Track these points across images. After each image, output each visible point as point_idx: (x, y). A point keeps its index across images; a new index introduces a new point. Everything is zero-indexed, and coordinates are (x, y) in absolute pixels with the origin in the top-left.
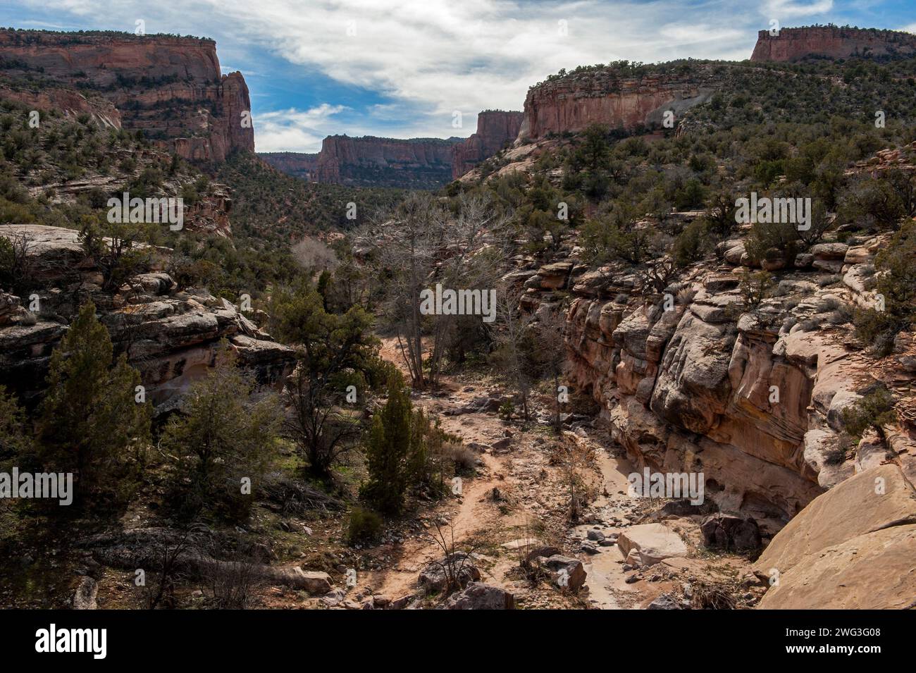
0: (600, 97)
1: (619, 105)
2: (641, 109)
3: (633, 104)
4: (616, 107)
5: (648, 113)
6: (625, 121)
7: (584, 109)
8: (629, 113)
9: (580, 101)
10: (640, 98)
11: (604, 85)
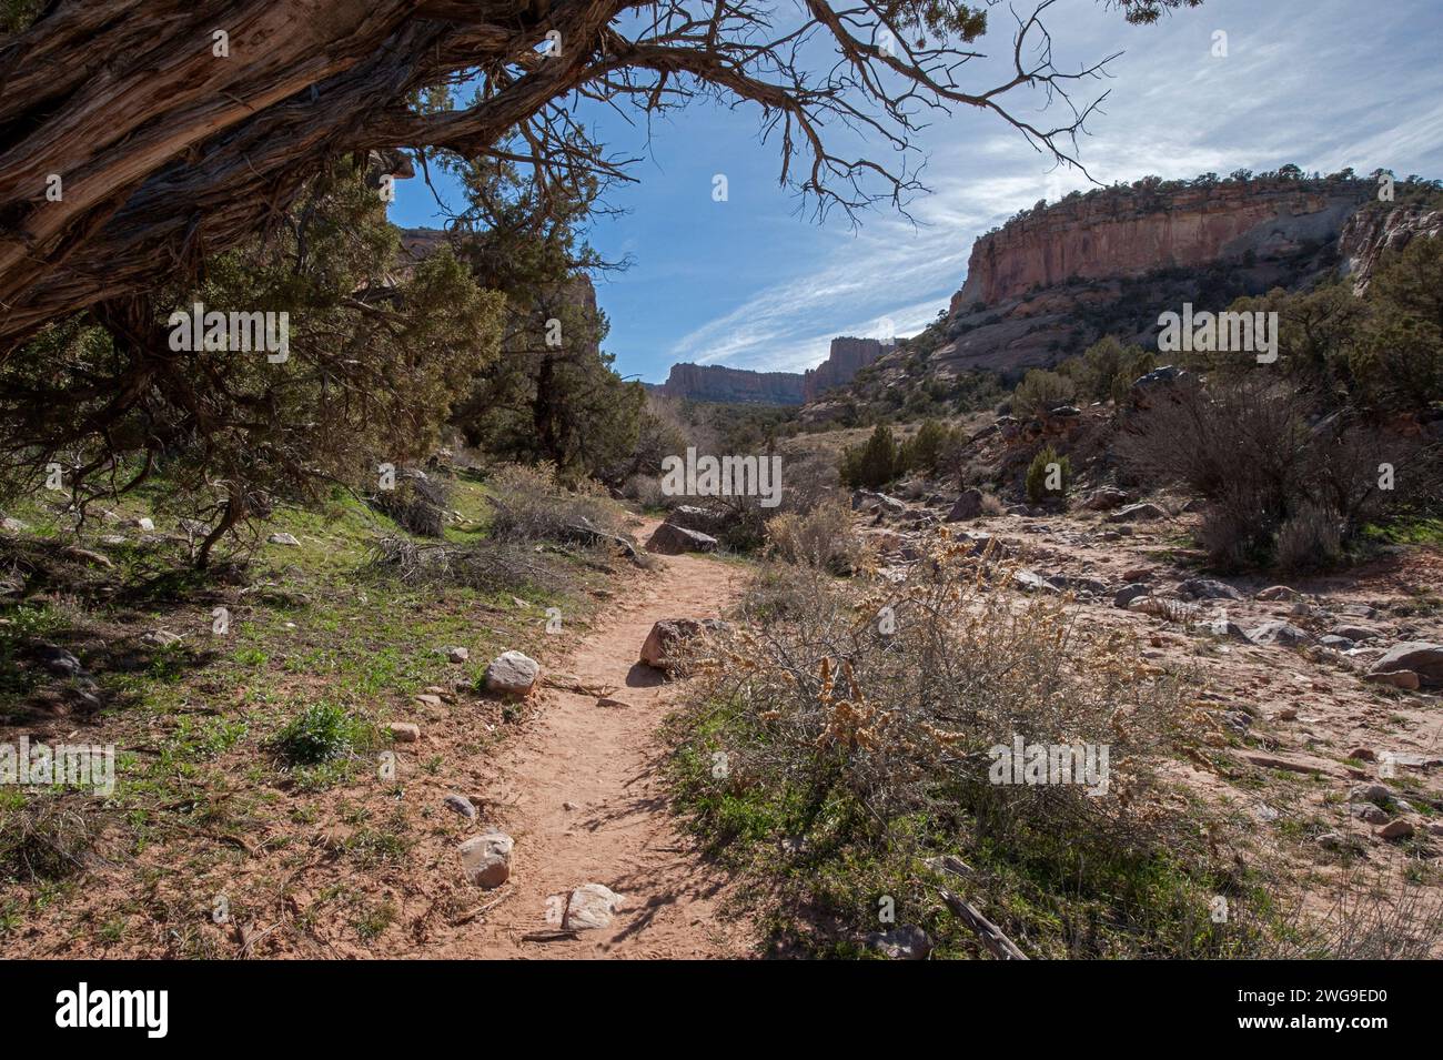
0: (1135, 220)
1: (1167, 234)
2: (1209, 238)
3: (1194, 231)
4: (1161, 236)
5: (1223, 243)
6: (1177, 258)
7: (1104, 241)
8: (1185, 245)
9: (1097, 230)
10: (1206, 219)
11: (1140, 201)
